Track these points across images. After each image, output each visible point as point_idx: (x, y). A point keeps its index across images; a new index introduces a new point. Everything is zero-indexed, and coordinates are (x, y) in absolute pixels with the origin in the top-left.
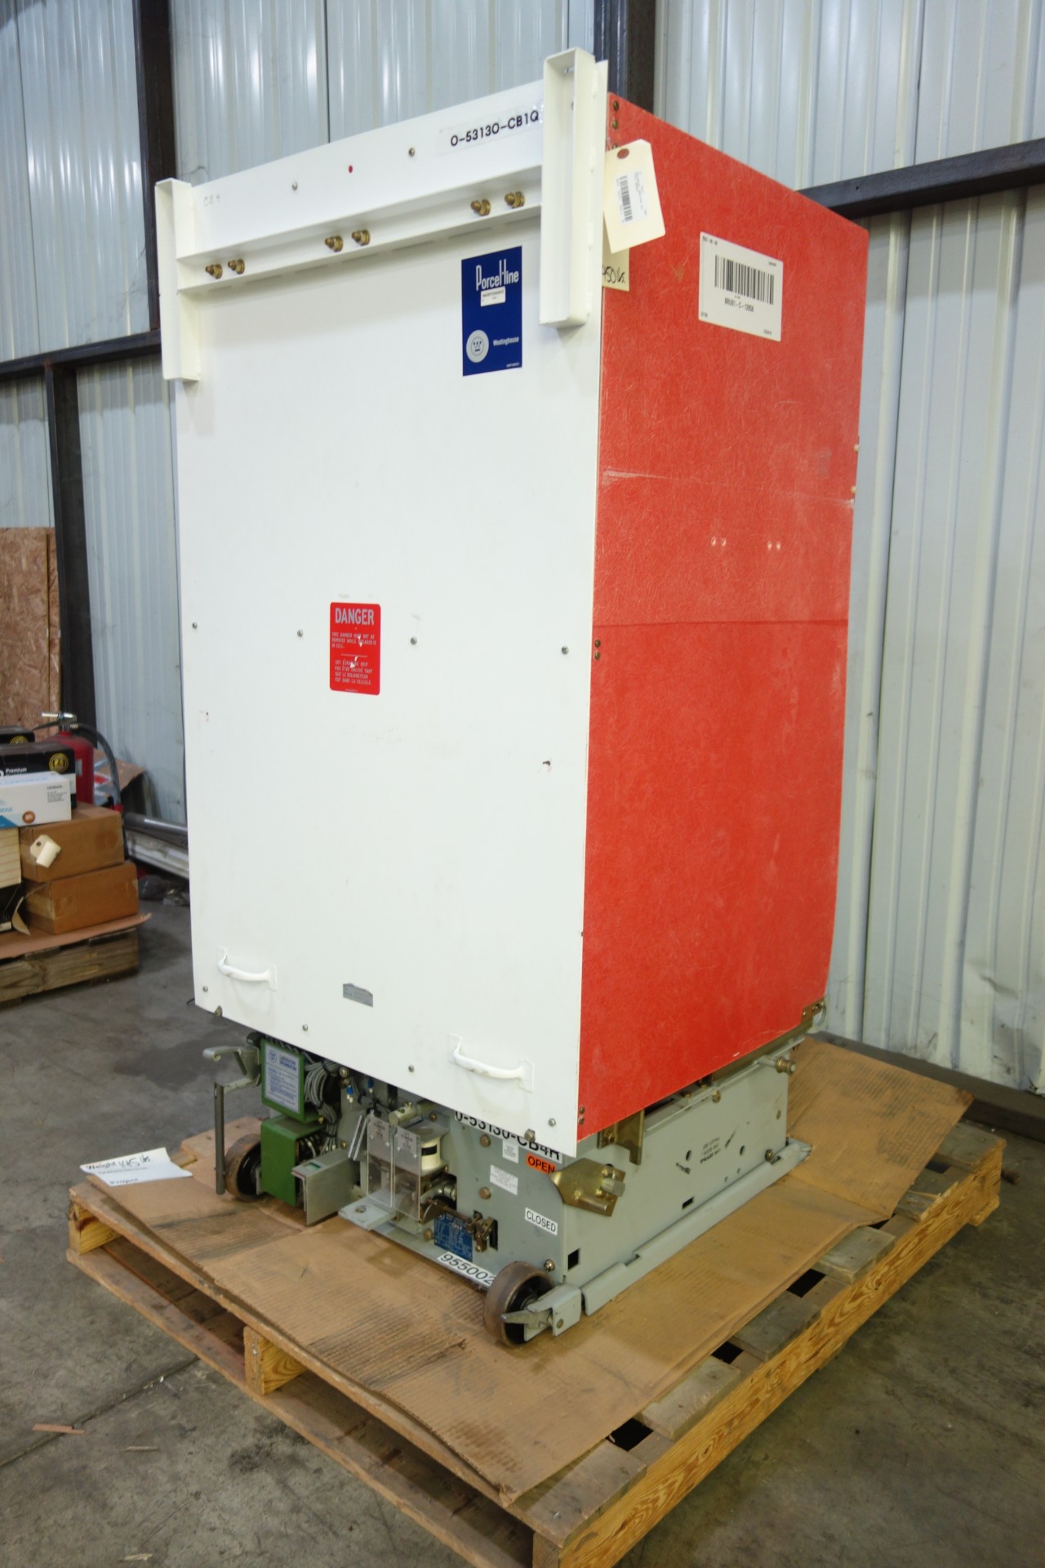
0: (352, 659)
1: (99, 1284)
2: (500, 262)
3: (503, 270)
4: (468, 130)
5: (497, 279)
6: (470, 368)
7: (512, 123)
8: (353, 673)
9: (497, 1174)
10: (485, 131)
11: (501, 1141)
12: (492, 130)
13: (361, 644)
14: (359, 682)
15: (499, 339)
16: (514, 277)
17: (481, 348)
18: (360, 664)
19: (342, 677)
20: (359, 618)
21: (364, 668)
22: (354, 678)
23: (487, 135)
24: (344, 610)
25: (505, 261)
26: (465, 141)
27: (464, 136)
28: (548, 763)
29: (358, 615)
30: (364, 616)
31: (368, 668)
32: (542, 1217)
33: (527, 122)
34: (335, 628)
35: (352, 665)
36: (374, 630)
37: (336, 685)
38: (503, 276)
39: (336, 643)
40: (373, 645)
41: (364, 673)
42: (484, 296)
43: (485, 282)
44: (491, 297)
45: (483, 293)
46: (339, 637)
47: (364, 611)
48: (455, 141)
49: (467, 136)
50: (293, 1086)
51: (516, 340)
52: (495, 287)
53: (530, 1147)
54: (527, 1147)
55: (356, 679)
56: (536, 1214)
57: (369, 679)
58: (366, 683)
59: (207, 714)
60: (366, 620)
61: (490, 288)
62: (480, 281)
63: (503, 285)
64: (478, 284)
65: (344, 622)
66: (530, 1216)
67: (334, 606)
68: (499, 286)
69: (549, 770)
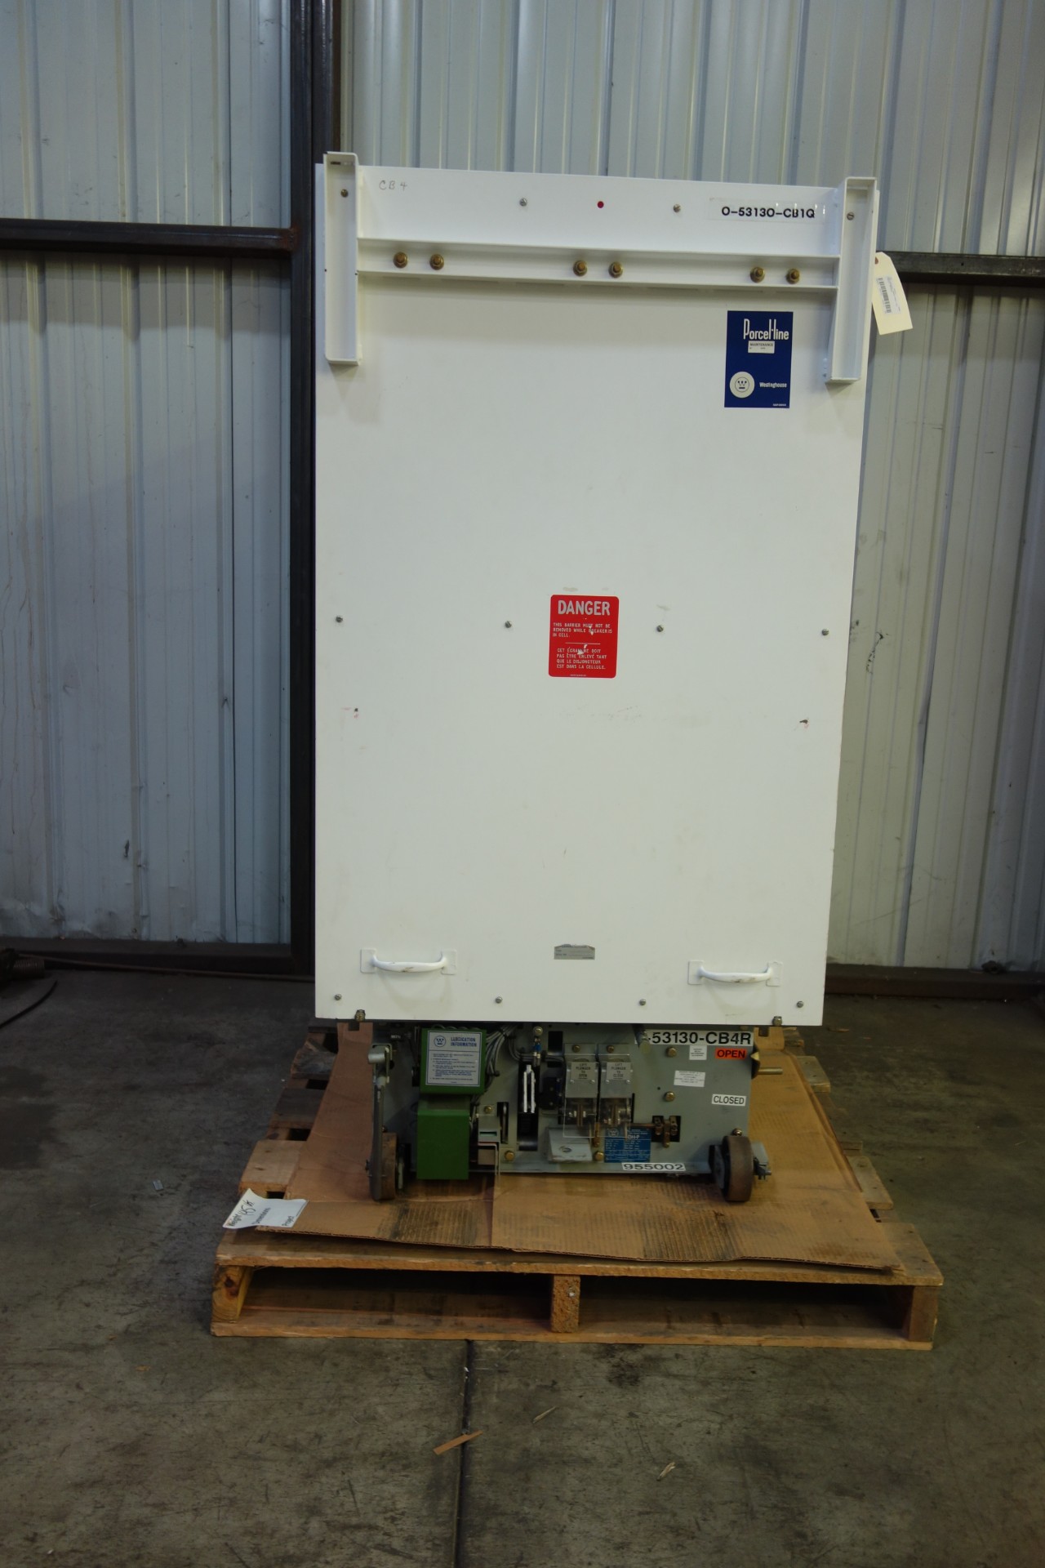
0: (581, 647)
1: (285, 1338)
2: (770, 321)
3: (773, 327)
4: (742, 206)
5: (766, 333)
6: (731, 401)
7: (788, 213)
8: (580, 660)
9: (682, 1077)
10: (759, 212)
11: (688, 1046)
12: (766, 213)
13: (592, 633)
14: (589, 667)
15: (766, 382)
16: (785, 335)
17: (746, 386)
18: (590, 651)
19: (565, 664)
20: (591, 609)
21: (596, 654)
22: (581, 664)
23: (761, 215)
24: (571, 603)
25: (775, 321)
26: (737, 215)
27: (737, 210)
28: (805, 721)
29: (589, 606)
30: (596, 608)
31: (601, 654)
32: (729, 1096)
33: (803, 216)
34: (555, 617)
35: (580, 652)
36: (612, 619)
37: (554, 671)
38: (772, 333)
39: (558, 633)
40: (608, 634)
41: (596, 658)
42: (751, 345)
43: (753, 334)
44: (759, 347)
45: (750, 342)
46: (563, 626)
47: (596, 603)
48: (726, 211)
49: (740, 211)
50: (473, 1063)
51: (785, 385)
52: (763, 340)
53: (720, 1042)
54: (717, 1044)
55: (585, 665)
56: (723, 1096)
57: (601, 665)
58: (599, 668)
59: (356, 710)
60: (599, 611)
61: (758, 339)
62: (747, 332)
63: (772, 339)
64: (745, 334)
65: (570, 613)
66: (717, 1099)
67: (555, 600)
68: (768, 340)
69: (806, 727)
